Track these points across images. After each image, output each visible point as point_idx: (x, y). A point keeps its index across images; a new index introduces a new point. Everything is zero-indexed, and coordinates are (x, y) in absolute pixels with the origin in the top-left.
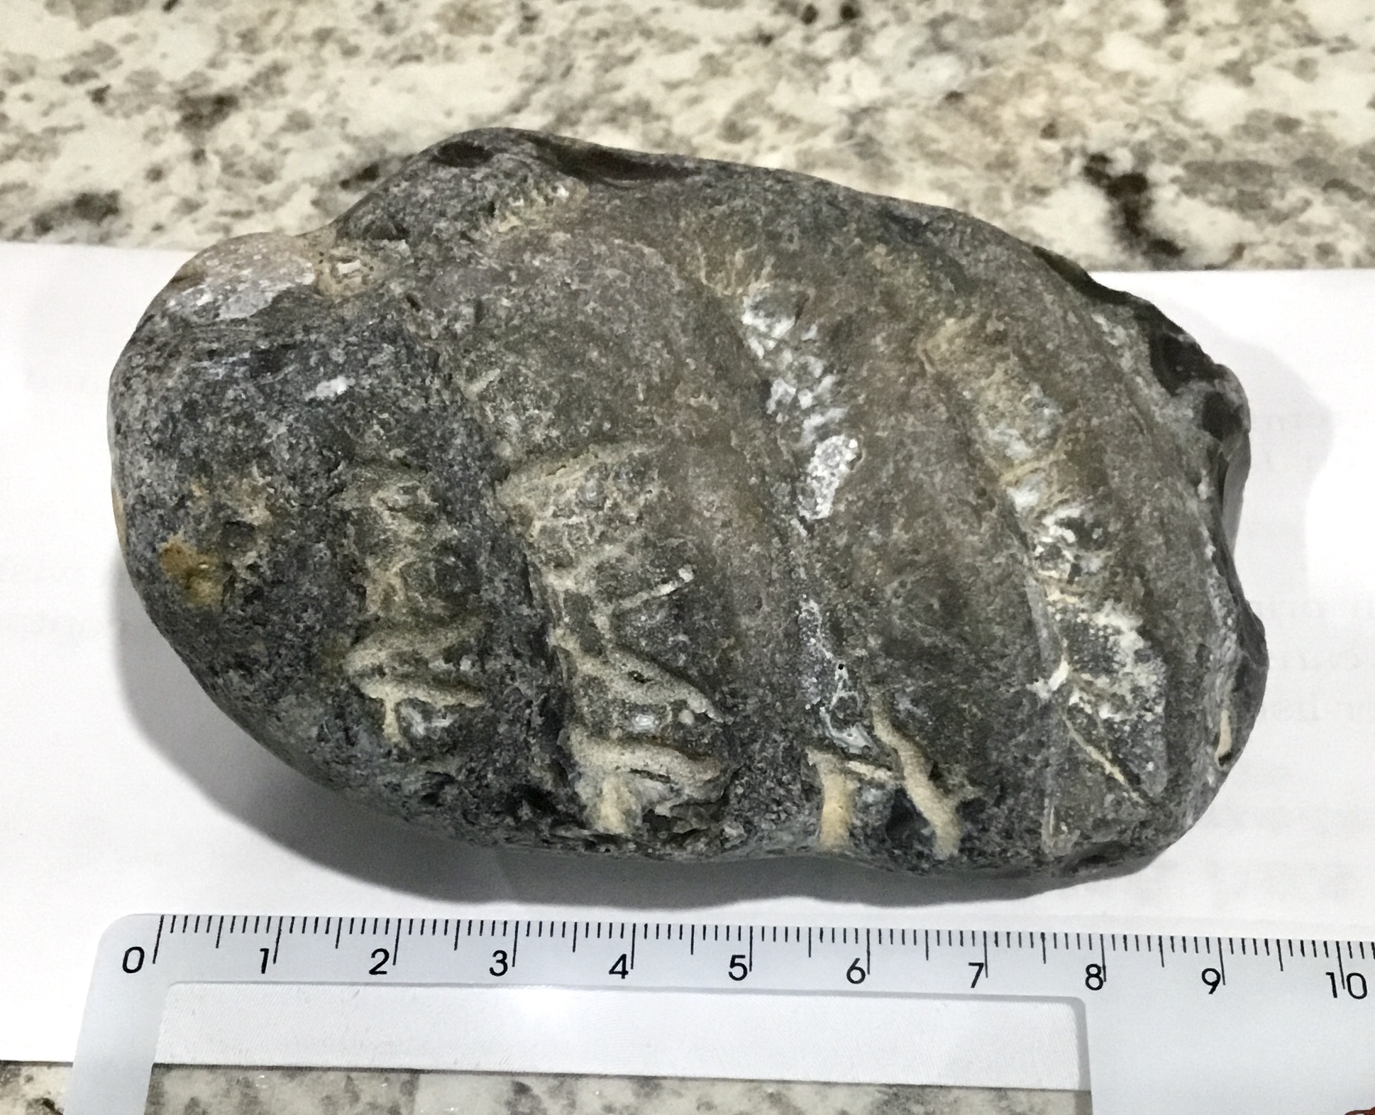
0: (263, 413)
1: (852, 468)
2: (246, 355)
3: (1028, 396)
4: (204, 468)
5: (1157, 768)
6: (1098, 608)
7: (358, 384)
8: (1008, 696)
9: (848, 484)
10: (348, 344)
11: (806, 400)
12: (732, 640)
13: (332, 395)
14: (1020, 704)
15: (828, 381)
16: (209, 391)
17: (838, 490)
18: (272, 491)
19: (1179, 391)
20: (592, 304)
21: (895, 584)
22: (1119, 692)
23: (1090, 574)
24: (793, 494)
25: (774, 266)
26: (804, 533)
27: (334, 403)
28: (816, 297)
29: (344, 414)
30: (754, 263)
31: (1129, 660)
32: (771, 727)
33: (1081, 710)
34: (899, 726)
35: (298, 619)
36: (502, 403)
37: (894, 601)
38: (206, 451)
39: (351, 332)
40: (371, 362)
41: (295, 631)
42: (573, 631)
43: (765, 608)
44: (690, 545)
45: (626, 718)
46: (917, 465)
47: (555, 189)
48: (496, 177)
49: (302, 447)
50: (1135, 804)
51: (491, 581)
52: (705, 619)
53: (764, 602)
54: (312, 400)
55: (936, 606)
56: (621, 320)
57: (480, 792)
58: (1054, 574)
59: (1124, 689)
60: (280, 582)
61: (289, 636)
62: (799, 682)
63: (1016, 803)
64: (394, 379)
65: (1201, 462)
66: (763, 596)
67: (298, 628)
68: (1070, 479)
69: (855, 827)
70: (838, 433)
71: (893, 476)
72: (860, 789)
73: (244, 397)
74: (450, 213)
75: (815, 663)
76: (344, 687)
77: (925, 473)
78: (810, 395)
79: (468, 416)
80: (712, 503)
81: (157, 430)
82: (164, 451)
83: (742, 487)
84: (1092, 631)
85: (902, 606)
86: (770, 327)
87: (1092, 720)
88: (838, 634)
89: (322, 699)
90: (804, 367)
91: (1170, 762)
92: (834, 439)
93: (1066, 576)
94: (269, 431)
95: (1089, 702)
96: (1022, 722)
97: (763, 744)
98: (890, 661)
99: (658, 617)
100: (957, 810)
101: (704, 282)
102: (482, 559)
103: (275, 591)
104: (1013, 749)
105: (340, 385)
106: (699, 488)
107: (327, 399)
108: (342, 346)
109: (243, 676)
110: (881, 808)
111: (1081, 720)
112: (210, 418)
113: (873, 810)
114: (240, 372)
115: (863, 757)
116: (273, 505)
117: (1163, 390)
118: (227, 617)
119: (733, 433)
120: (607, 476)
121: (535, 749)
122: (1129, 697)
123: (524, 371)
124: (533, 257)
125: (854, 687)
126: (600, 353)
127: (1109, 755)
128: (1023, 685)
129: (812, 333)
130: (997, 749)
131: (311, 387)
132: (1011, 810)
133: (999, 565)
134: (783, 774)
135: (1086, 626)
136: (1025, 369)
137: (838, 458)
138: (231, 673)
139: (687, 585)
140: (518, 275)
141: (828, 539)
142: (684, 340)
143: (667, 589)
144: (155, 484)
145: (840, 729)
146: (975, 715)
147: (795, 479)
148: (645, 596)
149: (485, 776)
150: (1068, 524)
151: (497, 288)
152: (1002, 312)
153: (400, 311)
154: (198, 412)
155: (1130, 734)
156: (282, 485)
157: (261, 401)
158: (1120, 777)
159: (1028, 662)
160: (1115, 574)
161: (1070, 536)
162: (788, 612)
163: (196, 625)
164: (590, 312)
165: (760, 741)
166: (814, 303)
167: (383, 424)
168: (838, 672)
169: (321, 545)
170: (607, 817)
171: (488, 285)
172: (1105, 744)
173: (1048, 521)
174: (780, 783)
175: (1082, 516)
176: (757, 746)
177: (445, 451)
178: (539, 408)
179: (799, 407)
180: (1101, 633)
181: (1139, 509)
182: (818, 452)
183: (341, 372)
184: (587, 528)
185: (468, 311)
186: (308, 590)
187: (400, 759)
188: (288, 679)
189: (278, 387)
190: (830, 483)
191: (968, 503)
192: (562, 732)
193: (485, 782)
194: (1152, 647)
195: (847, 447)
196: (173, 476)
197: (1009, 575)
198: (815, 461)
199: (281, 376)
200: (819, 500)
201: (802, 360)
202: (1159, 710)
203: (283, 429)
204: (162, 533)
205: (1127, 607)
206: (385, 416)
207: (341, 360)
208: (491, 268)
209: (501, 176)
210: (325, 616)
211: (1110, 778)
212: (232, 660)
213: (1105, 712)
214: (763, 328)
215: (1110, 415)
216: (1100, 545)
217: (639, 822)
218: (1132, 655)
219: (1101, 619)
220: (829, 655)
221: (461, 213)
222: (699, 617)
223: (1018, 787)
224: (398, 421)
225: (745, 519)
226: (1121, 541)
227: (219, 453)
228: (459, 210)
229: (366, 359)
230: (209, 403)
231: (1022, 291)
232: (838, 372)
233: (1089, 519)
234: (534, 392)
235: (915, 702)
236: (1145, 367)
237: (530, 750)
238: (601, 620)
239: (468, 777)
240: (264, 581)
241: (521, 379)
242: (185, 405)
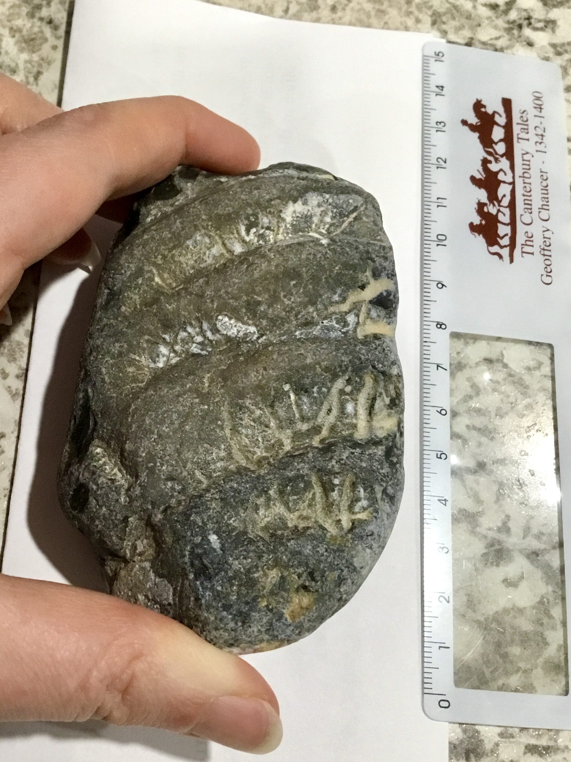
0: (229, 572)
1: (232, 318)
2: (198, 583)
3: (191, 247)
4: (255, 599)
5: (351, 199)
6: (284, 220)
7: (212, 529)
8: (331, 253)
9: (239, 319)
10: (192, 535)
11: (199, 339)
12: (317, 366)
13: (219, 541)
14: (334, 249)
15: (189, 329)
16: (218, 598)
17: (243, 323)
18: (265, 567)
19: (179, 189)
20: (164, 428)
21: (285, 300)
22: (320, 213)
23: (270, 223)
24: (247, 342)
25: (135, 354)
26: (264, 337)
27: (223, 540)
28: (149, 335)
29: (227, 535)
30: (132, 363)
31: (307, 208)
32: (355, 351)
33: (328, 229)
34: (344, 300)
35: (323, 555)
36: (211, 469)
37: (292, 300)
38: (246, 599)
39: (185, 535)
40: (200, 524)
41: (327, 557)
42: (312, 438)
43: (302, 352)
44: (274, 385)
45: (348, 416)
46: (230, 289)
47: (97, 454)
48: (95, 479)
49: (245, 553)
50: (366, 208)
51: (298, 470)
52: (308, 378)
53: (299, 352)
54: (221, 549)
55: (294, 282)
56: (171, 416)
57: (390, 477)
58: (271, 237)
59: (318, 211)
60: (307, 563)
61: (329, 560)
62: (333, 338)
63: (374, 254)
64: (209, 514)
65: (210, 180)
66: (296, 353)
67: (326, 555)
68: (228, 230)
69: (387, 322)
70: (215, 324)
71: (236, 300)
72: (371, 318)
73: (220, 582)
74: (116, 497)
75: (324, 332)
76: (350, 536)
77: (234, 286)
78: (196, 337)
79: (222, 482)
80: (255, 376)
81: (236, 623)
82: (246, 619)
83: (246, 362)
84: (294, 223)
85: (294, 297)
86: (164, 356)
87: (332, 225)
88: (308, 323)
89: (356, 545)
90: (182, 340)
91: (349, 193)
92: (218, 326)
93: (272, 232)
94: (238, 569)
95: (324, 226)
96: (342, 249)
97: (361, 354)
98: (318, 303)
99: (305, 400)
100: (376, 279)
101: (144, 383)
102: (289, 474)
103: (310, 565)
104: (353, 253)
105: (213, 538)
106: (248, 381)
107: (220, 543)
108: (192, 538)
109: (344, 584)
110: (378, 310)
111: (332, 229)
112: (231, 597)
113: (379, 314)
114: (207, 584)
115: (357, 316)
116: (272, 566)
117: (179, 195)
118: (320, 590)
119: (220, 368)
120: (241, 424)
121: (370, 451)
122: (322, 209)
123: (195, 459)
124: (141, 456)
125: (331, 318)
126: (187, 425)
127: (345, 218)
128: (325, 247)
129: (167, 337)
130: (353, 259)
131: (215, 550)
132: (377, 256)
133: (274, 255)
134: (372, 347)
135: (292, 225)
136: (179, 247)
137: (228, 324)
138: (342, 590)
139: (292, 387)
140: (150, 462)
141: (265, 328)
142: (178, 388)
143: (293, 396)
144: (261, 624)
145: (348, 325)
146: (340, 268)
147: (239, 342)
148: (294, 407)
149: (384, 473)
150: (248, 231)
151: (157, 472)
152: (153, 256)
153: (172, 514)
154: (228, 604)
155: (337, 209)
156: (263, 562)
157: (223, 573)
158: (355, 215)
159: (316, 245)
160: (270, 212)
161: (254, 230)
162: (303, 342)
163: (323, 606)
164: (168, 429)
165: (360, 355)
166: (152, 336)
167: (230, 518)
168: (325, 324)
169: (289, 544)
170: (391, 425)
171: (156, 476)
172: (341, 220)
173: (247, 239)
174: (376, 348)
175: (244, 225)
176: (363, 357)
177: (240, 491)
178: (212, 453)
179: (203, 341)
180: (295, 219)
181: (243, 200)
182: (225, 332)
183: (206, 537)
184: (264, 433)
185: (170, 484)
186: (310, 550)
187: (377, 512)
188: (347, 561)
189: (215, 566)
190: (239, 326)
191: (247, 268)
192: (359, 442)
193: (386, 474)
194: (302, 197)
195: (222, 320)
196: (258, 615)
197: (278, 251)
198: (229, 333)
199: (209, 565)
200: (248, 331)
201: (179, 341)
202: (327, 196)
203: (236, 562)
204: (283, 621)
205: (284, 208)
206: (226, 517)
207: (200, 538)
208: (147, 475)
209: (94, 477)
210: (320, 543)
211: (355, 219)
212: (337, 590)
213: (328, 219)
214: (165, 359)
215: (200, 211)
216: (257, 218)
217: (393, 411)
218: (304, 206)
219: (289, 219)
220: (319, 327)
221: (117, 493)
222: (307, 381)
223: (368, 252)
224: (228, 511)
225: (261, 361)
226: (256, 209)
227: (248, 593)
228: (115, 493)
229: (199, 527)
230: (224, 598)
231: (143, 247)
232: (185, 325)
233: (246, 222)
234: (205, 455)
235: (335, 293)
236: (171, 201)
237: (371, 454)
238: (304, 427)
239: (384, 482)
240: (305, 571)
241: (200, 461)
242: (224, 610)
